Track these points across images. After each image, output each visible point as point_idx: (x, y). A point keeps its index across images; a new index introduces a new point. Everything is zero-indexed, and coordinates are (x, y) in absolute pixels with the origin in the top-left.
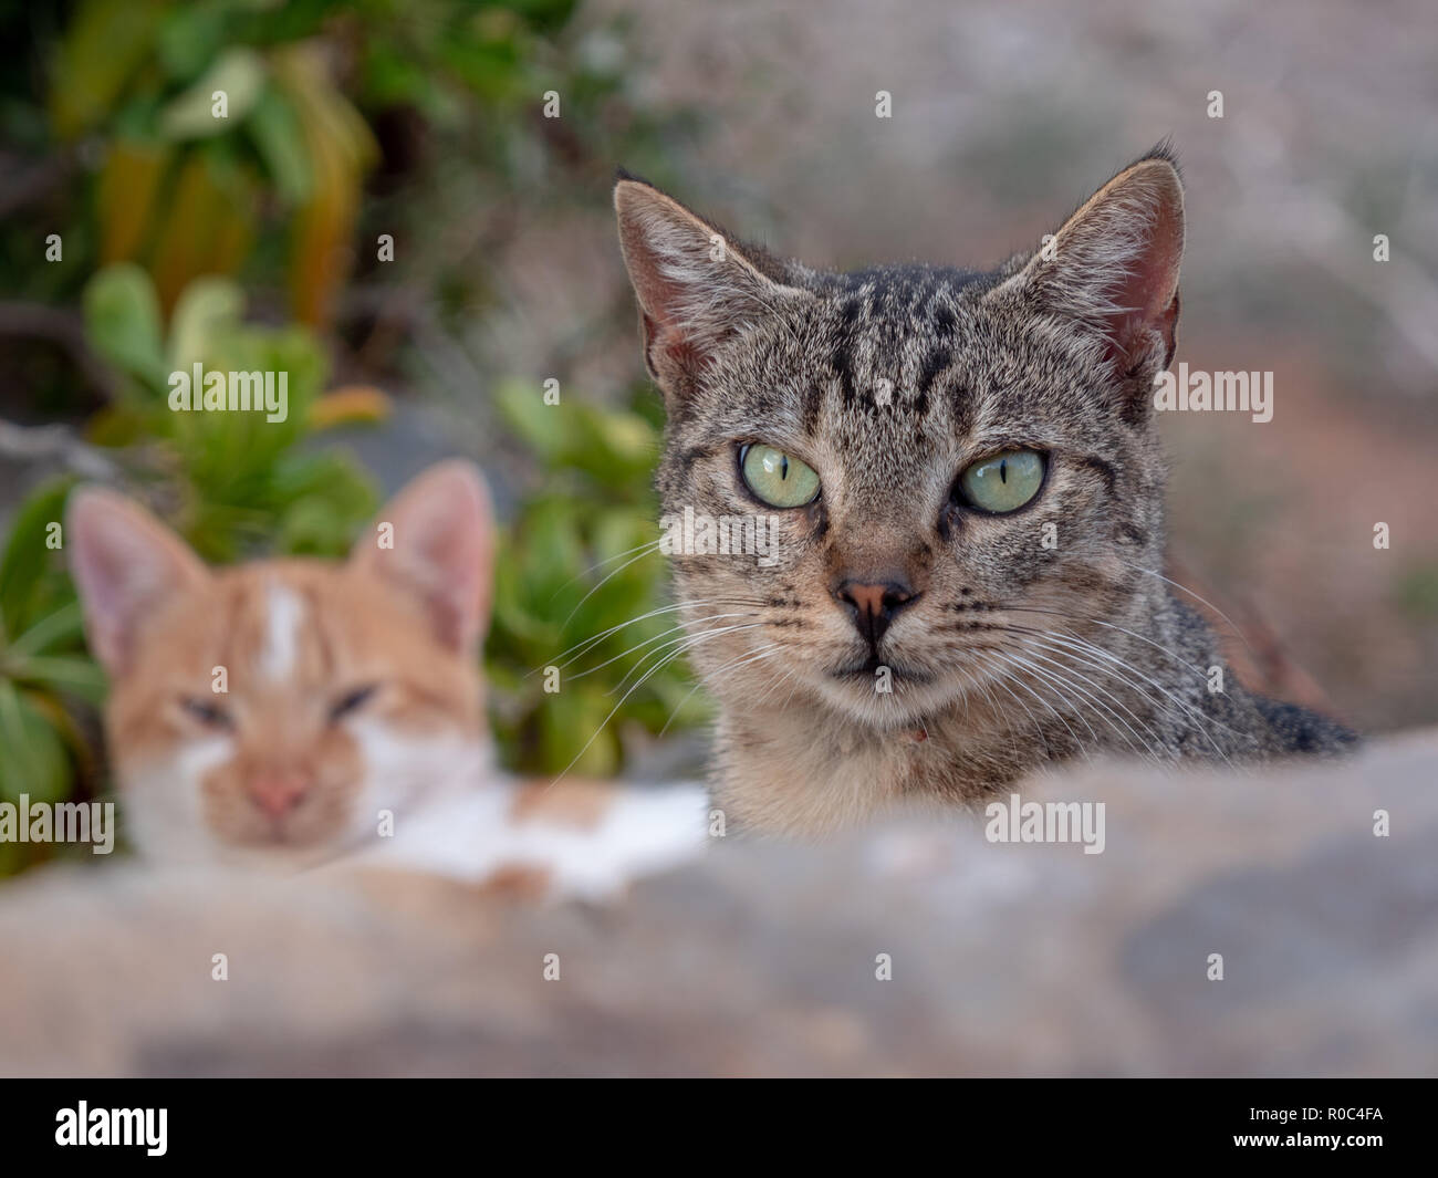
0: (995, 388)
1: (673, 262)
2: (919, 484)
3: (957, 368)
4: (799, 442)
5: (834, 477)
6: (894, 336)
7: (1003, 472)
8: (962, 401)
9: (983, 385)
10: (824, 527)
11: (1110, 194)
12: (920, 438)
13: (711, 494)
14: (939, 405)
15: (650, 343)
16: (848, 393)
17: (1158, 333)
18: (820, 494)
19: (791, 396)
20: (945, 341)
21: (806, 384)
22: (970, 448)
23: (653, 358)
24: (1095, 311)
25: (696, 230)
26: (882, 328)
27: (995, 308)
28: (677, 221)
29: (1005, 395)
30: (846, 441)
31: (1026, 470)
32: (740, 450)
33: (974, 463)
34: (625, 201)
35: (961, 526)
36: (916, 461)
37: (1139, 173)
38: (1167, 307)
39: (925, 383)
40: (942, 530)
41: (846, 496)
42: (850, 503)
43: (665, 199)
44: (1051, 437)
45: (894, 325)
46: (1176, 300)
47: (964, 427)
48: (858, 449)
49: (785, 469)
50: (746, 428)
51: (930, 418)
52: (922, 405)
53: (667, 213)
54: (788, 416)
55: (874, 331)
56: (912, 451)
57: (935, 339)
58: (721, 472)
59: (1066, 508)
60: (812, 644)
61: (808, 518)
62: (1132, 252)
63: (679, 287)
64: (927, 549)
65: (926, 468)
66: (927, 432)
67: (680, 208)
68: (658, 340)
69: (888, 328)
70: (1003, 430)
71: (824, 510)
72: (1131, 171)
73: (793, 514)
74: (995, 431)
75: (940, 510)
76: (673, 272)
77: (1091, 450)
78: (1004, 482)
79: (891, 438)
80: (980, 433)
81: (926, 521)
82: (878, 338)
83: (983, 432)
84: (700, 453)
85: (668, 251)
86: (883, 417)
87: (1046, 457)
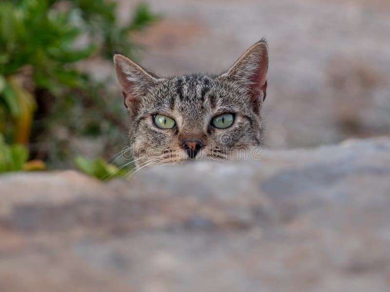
0: (221, 97)
1: (130, 76)
2: (202, 119)
3: (211, 91)
4: (169, 112)
5: (179, 119)
6: (193, 85)
7: (223, 120)
8: (213, 99)
9: (218, 95)
10: (177, 132)
11: (250, 51)
12: (202, 107)
13: (146, 127)
14: (207, 100)
15: (125, 99)
16: (181, 97)
17: (262, 91)
18: (175, 124)
19: (166, 101)
20: (207, 86)
21: (170, 97)
22: (216, 111)
23: (126, 103)
24: (246, 83)
25: (135, 67)
26: (190, 83)
27: (220, 79)
28: (130, 64)
29: (224, 99)
30: (183, 109)
31: (229, 118)
32: (154, 116)
33: (216, 116)
34: (117, 60)
35: (214, 131)
36: (202, 113)
37: (258, 46)
38: (264, 84)
39: (203, 94)
40: (209, 131)
41: (183, 123)
42: (185, 124)
43: (127, 58)
44: (236, 109)
45: (193, 83)
46: (266, 82)
47: (213, 105)
48: (186, 110)
49: (165, 121)
50: (155, 110)
51: (205, 102)
52: (203, 99)
53: (128, 62)
54: (166, 106)
55: (188, 84)
56: (201, 110)
57: (204, 85)
58: (149, 121)
59: (240, 127)
60: (176, 161)
61: (173, 131)
62: (255, 68)
63: (132, 83)
64: (206, 136)
65: (204, 115)
66: (204, 106)
67: (130, 61)
68: (127, 98)
69: (191, 83)
70: (225, 107)
71: (177, 128)
72: (256, 45)
73: (168, 130)
74: (222, 107)
75: (208, 127)
76: (130, 79)
77: (246, 114)
78: (223, 122)
79: (195, 107)
80: (218, 108)
81: (205, 129)
82: (189, 85)
83: (219, 108)
84: (142, 118)
85: (128, 73)
86: (192, 102)
87: (234, 115)
